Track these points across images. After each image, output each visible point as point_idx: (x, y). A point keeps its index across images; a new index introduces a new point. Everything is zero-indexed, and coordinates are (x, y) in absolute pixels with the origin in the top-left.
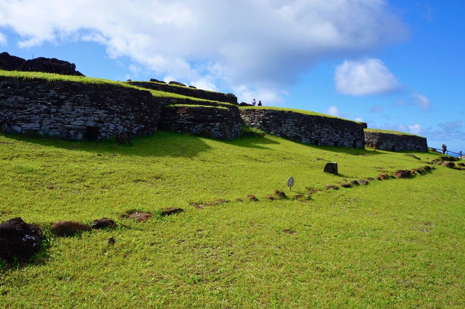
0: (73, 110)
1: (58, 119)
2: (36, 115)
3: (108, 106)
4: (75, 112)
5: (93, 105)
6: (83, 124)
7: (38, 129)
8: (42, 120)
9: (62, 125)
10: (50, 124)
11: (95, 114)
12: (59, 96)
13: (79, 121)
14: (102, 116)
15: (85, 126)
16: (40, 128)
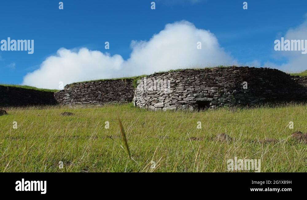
0: (185, 90)
1: (174, 97)
2: (162, 96)
3: (217, 84)
4: (186, 91)
5: (203, 84)
6: (193, 99)
7: (163, 106)
8: (165, 99)
9: (177, 101)
10: (169, 102)
11: (204, 91)
12: (175, 81)
13: (190, 97)
14: (211, 92)
15: (195, 101)
16: (164, 105)
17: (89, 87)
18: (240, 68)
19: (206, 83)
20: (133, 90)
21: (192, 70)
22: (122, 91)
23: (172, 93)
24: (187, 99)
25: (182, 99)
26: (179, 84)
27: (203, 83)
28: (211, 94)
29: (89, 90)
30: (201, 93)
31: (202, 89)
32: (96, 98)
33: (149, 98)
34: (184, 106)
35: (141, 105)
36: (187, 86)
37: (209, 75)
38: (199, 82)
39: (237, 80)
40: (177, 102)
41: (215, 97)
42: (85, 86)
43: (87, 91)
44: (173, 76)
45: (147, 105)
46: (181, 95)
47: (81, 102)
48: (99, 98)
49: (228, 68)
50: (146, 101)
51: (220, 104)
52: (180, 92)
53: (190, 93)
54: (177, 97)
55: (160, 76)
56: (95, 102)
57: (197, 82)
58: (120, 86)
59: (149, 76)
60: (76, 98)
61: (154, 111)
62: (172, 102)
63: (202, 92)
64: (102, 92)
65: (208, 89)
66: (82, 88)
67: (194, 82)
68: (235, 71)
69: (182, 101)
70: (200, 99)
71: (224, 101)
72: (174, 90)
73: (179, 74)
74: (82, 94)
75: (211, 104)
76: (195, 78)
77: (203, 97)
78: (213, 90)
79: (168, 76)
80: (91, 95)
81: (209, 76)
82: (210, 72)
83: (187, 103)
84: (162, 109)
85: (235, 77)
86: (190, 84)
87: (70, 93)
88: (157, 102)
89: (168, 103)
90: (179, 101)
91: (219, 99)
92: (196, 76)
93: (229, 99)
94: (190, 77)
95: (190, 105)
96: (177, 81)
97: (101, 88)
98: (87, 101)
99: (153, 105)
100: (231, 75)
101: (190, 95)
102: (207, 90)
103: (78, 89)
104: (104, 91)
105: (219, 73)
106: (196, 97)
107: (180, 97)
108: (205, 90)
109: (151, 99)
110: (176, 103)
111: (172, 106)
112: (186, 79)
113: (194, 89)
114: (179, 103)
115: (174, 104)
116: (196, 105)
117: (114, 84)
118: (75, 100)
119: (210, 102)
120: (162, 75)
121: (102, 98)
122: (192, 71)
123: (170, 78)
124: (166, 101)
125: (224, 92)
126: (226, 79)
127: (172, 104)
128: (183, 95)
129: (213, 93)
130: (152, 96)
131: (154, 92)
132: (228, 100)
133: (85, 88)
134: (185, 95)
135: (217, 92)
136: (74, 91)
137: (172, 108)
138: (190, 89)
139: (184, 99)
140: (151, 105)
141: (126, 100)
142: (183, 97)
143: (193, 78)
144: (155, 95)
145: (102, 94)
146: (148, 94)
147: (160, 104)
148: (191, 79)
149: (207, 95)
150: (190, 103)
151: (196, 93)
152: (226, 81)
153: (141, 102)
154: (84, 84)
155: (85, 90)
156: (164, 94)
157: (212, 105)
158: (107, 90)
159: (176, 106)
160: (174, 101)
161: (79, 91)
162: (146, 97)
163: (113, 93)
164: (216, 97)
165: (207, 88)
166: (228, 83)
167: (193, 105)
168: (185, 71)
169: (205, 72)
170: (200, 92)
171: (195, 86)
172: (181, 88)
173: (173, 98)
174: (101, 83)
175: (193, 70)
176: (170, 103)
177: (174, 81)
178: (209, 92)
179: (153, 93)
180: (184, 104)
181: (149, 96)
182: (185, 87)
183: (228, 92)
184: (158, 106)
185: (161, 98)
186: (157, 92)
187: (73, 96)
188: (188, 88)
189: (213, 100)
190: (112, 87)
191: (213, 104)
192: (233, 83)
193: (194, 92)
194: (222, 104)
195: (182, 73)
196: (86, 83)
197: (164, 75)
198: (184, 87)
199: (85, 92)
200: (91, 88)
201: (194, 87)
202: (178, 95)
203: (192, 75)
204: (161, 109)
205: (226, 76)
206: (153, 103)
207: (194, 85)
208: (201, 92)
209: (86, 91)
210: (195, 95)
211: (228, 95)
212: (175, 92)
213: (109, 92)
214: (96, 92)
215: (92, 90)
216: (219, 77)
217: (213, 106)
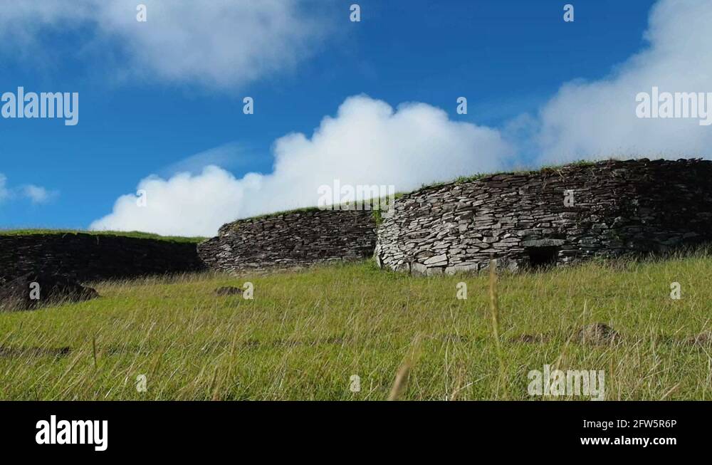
17: (273, 227)
18: (629, 163)
19: (546, 205)
20: (372, 229)
21: (511, 176)
22: (349, 232)
23: (466, 231)
24: (501, 244)
25: (491, 245)
26: (481, 209)
27: (540, 204)
28: (560, 229)
29: (274, 234)
30: (534, 229)
31: (538, 219)
32: (289, 252)
33: (412, 245)
34: (495, 260)
35: (394, 262)
36: (500, 213)
37: (552, 184)
38: (529, 202)
39: (622, 192)
40: (478, 252)
41: (571, 236)
42: (263, 225)
43: (270, 237)
44: (466, 192)
45: (407, 264)
46: (486, 236)
47: (257, 262)
48: (298, 251)
49: (598, 165)
50: (405, 253)
51: (584, 251)
52: (484, 230)
53: (509, 229)
54: (478, 241)
55: (436, 194)
56: (288, 262)
57: (525, 202)
58: (343, 221)
59: (410, 195)
60: (246, 254)
61: (424, 276)
62: (466, 253)
63: (538, 226)
64: (302, 238)
65: (553, 218)
66: (257, 230)
67: (516, 202)
68: (615, 172)
69: (492, 251)
70: (533, 243)
71: (592, 246)
72: (470, 224)
73: (479, 186)
74: (259, 244)
75: (560, 254)
76: (518, 193)
77: (542, 238)
78: (564, 221)
79: (453, 192)
80: (279, 245)
81: (553, 186)
82: (553, 176)
83: (503, 255)
84: (443, 271)
85: (616, 186)
86: (507, 209)
87: (232, 243)
88: (432, 254)
89: (458, 256)
90: (482, 249)
91: (580, 241)
92: (520, 188)
93: (604, 240)
94: (507, 193)
95: (509, 259)
96: (476, 204)
97: (300, 228)
98: (270, 260)
99: (422, 263)
100: (606, 182)
101: (508, 235)
102: (550, 221)
103: (249, 234)
104: (306, 235)
105: (576, 179)
106: (524, 238)
107: (485, 240)
108: (543, 220)
109: (416, 249)
110: (476, 255)
111: (467, 262)
112: (496, 198)
113: (519, 220)
114: (482, 256)
115: (472, 258)
116: (525, 257)
117: (330, 217)
118: (245, 258)
119: (559, 248)
120: (440, 191)
121: (302, 252)
122: (510, 178)
123: (459, 198)
124: (452, 252)
125: (590, 224)
126: (594, 191)
127: (468, 258)
128: (492, 236)
129: (565, 228)
130: (419, 240)
131: (423, 231)
132: (603, 242)
133: (264, 230)
134: (496, 234)
135: (575, 225)
136: (241, 239)
137: (467, 268)
138: (507, 220)
139: (495, 245)
140: (417, 261)
141: (357, 254)
142: (492, 240)
143: (514, 193)
144: (425, 239)
145: (303, 242)
146: (410, 237)
147: (439, 259)
148: (510, 197)
149: (549, 232)
150: (509, 253)
151: (522, 229)
152: (594, 197)
153: (393, 256)
154: (262, 220)
155: (263, 236)
156: (446, 235)
157: (563, 257)
158: (315, 233)
159: (477, 262)
160: (472, 251)
161: (252, 238)
162: (404, 243)
163: (327, 240)
164: (573, 235)
165: (549, 217)
166: (599, 201)
167: (517, 258)
168: (494, 179)
169: (542, 179)
170: (532, 227)
171: (520, 212)
172: (486, 218)
173: (467, 244)
174: (300, 217)
175: (513, 174)
176: (462, 256)
177: (468, 203)
178: (554, 225)
179: (421, 234)
180: (496, 256)
181: (412, 241)
182: (497, 216)
183: (600, 222)
184: (433, 265)
185: (439, 245)
186: (430, 230)
187: (239, 251)
188: (504, 219)
189: (567, 243)
190: (326, 225)
191: (565, 254)
192: (613, 201)
193: (519, 227)
194: (588, 252)
195: (486, 183)
196: (266, 219)
197: (443, 190)
198: (494, 216)
199: (264, 240)
200: (277, 229)
201: (518, 216)
202: (480, 235)
203: (509, 187)
204: (441, 271)
205: (594, 184)
206: (421, 257)
207: (516, 211)
208: (535, 225)
209: (266, 238)
210: (520, 233)
211: (602, 229)
212: (472, 229)
213: (319, 237)
214: (289, 238)
215: (280, 234)
216: (578, 188)
217: (566, 259)
